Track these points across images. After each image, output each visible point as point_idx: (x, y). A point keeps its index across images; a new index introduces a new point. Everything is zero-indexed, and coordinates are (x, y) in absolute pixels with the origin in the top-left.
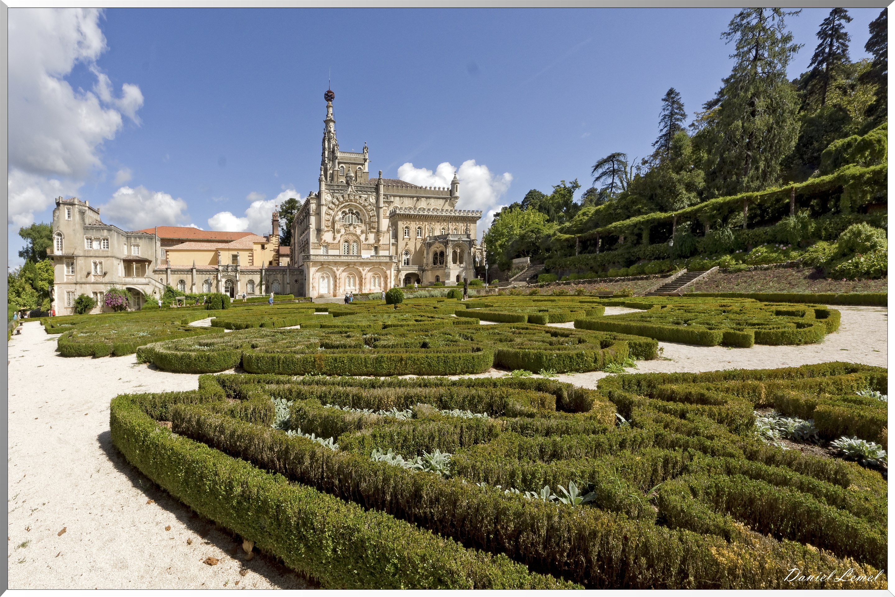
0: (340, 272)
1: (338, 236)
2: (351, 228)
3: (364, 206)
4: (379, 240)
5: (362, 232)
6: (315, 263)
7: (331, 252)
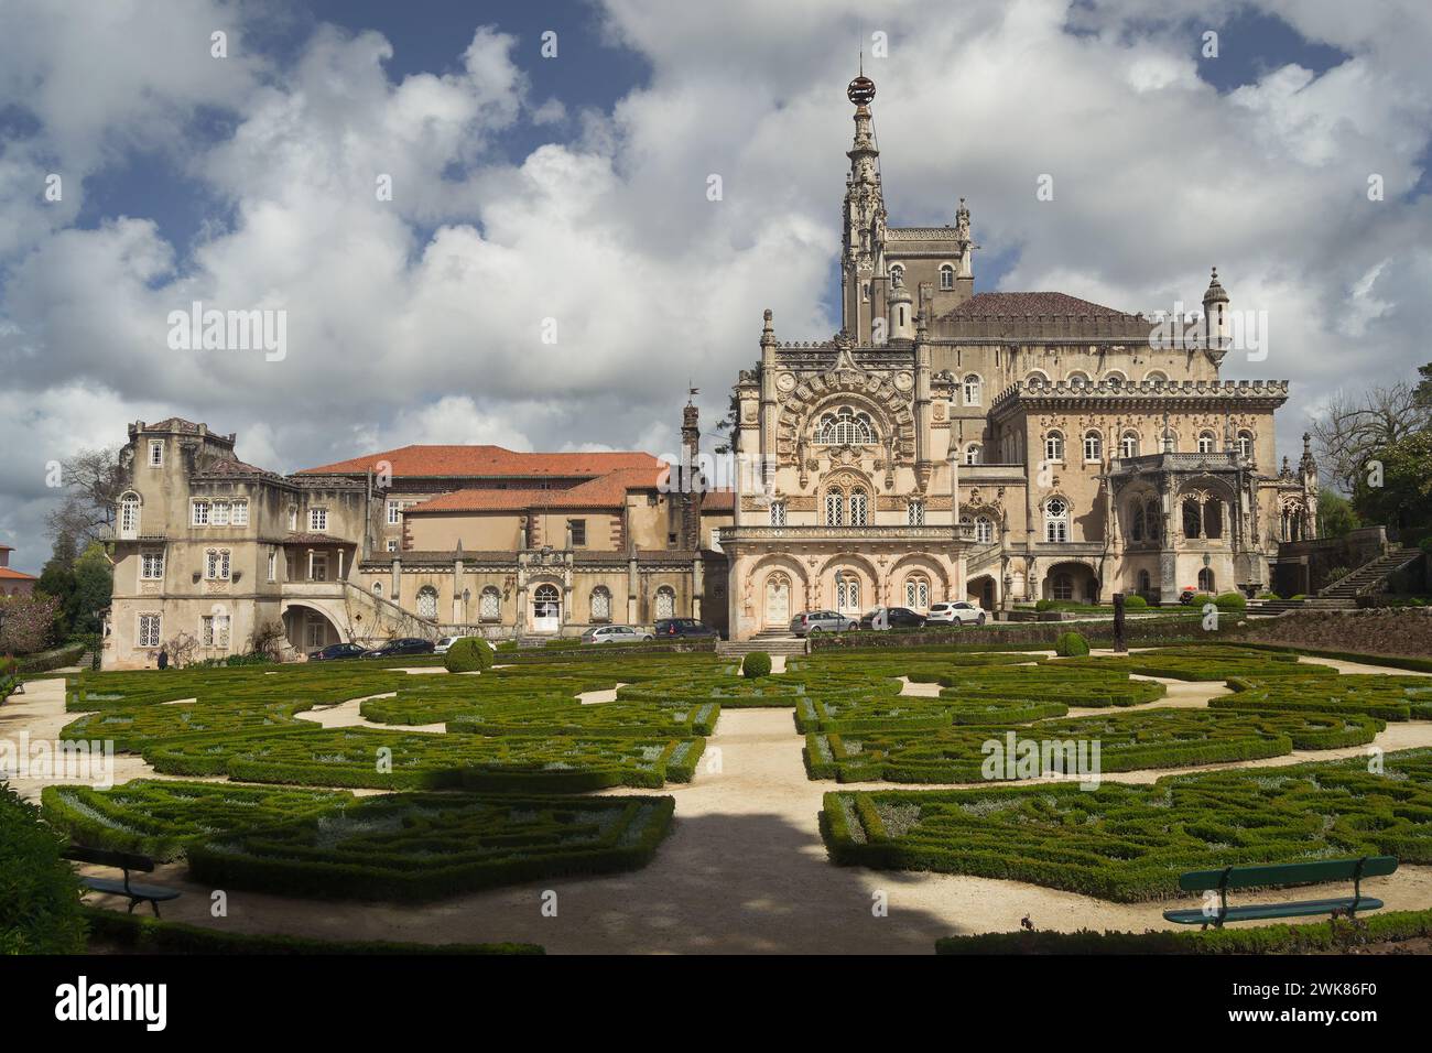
0: (816, 567)
1: (813, 477)
2: (847, 457)
3: (880, 401)
4: (923, 488)
5: (877, 466)
6: (750, 548)
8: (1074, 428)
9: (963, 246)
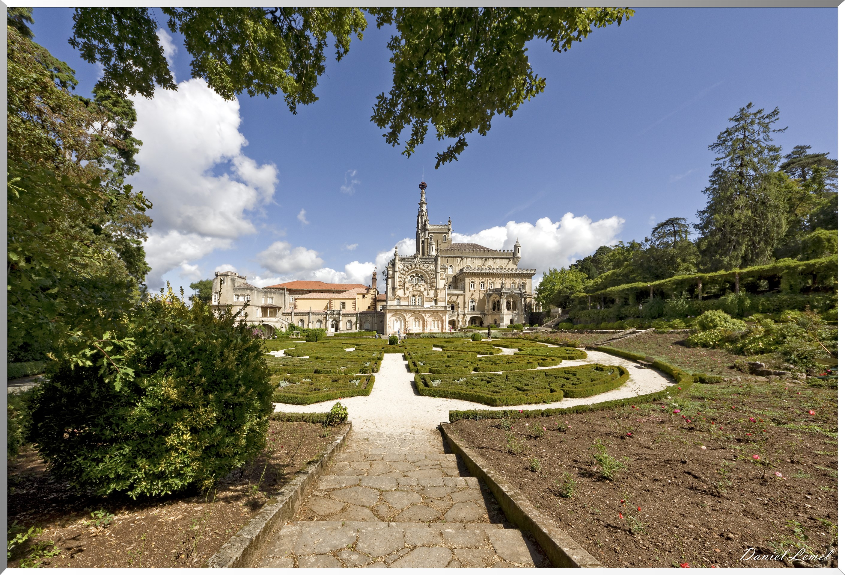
0: (408, 316)
1: (407, 292)
2: (417, 287)
3: (426, 272)
4: (437, 295)
5: (425, 289)
6: (391, 311)
7: (402, 303)
8: (478, 281)
9: (449, 230)
